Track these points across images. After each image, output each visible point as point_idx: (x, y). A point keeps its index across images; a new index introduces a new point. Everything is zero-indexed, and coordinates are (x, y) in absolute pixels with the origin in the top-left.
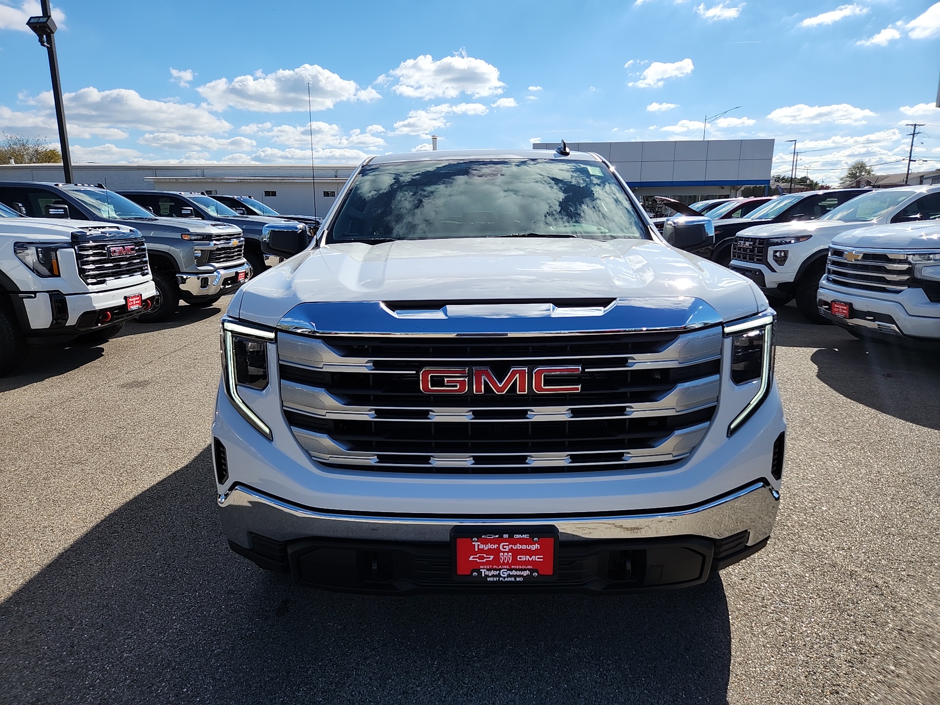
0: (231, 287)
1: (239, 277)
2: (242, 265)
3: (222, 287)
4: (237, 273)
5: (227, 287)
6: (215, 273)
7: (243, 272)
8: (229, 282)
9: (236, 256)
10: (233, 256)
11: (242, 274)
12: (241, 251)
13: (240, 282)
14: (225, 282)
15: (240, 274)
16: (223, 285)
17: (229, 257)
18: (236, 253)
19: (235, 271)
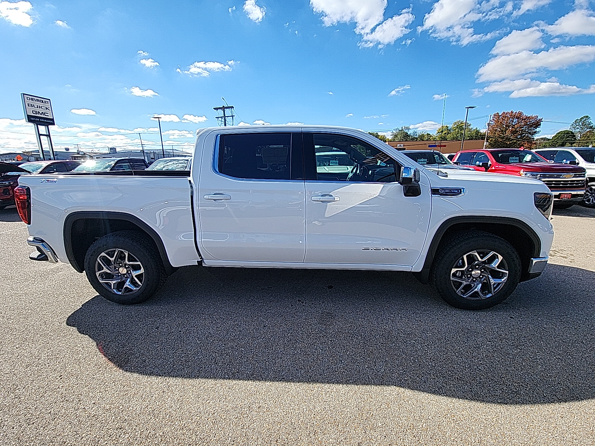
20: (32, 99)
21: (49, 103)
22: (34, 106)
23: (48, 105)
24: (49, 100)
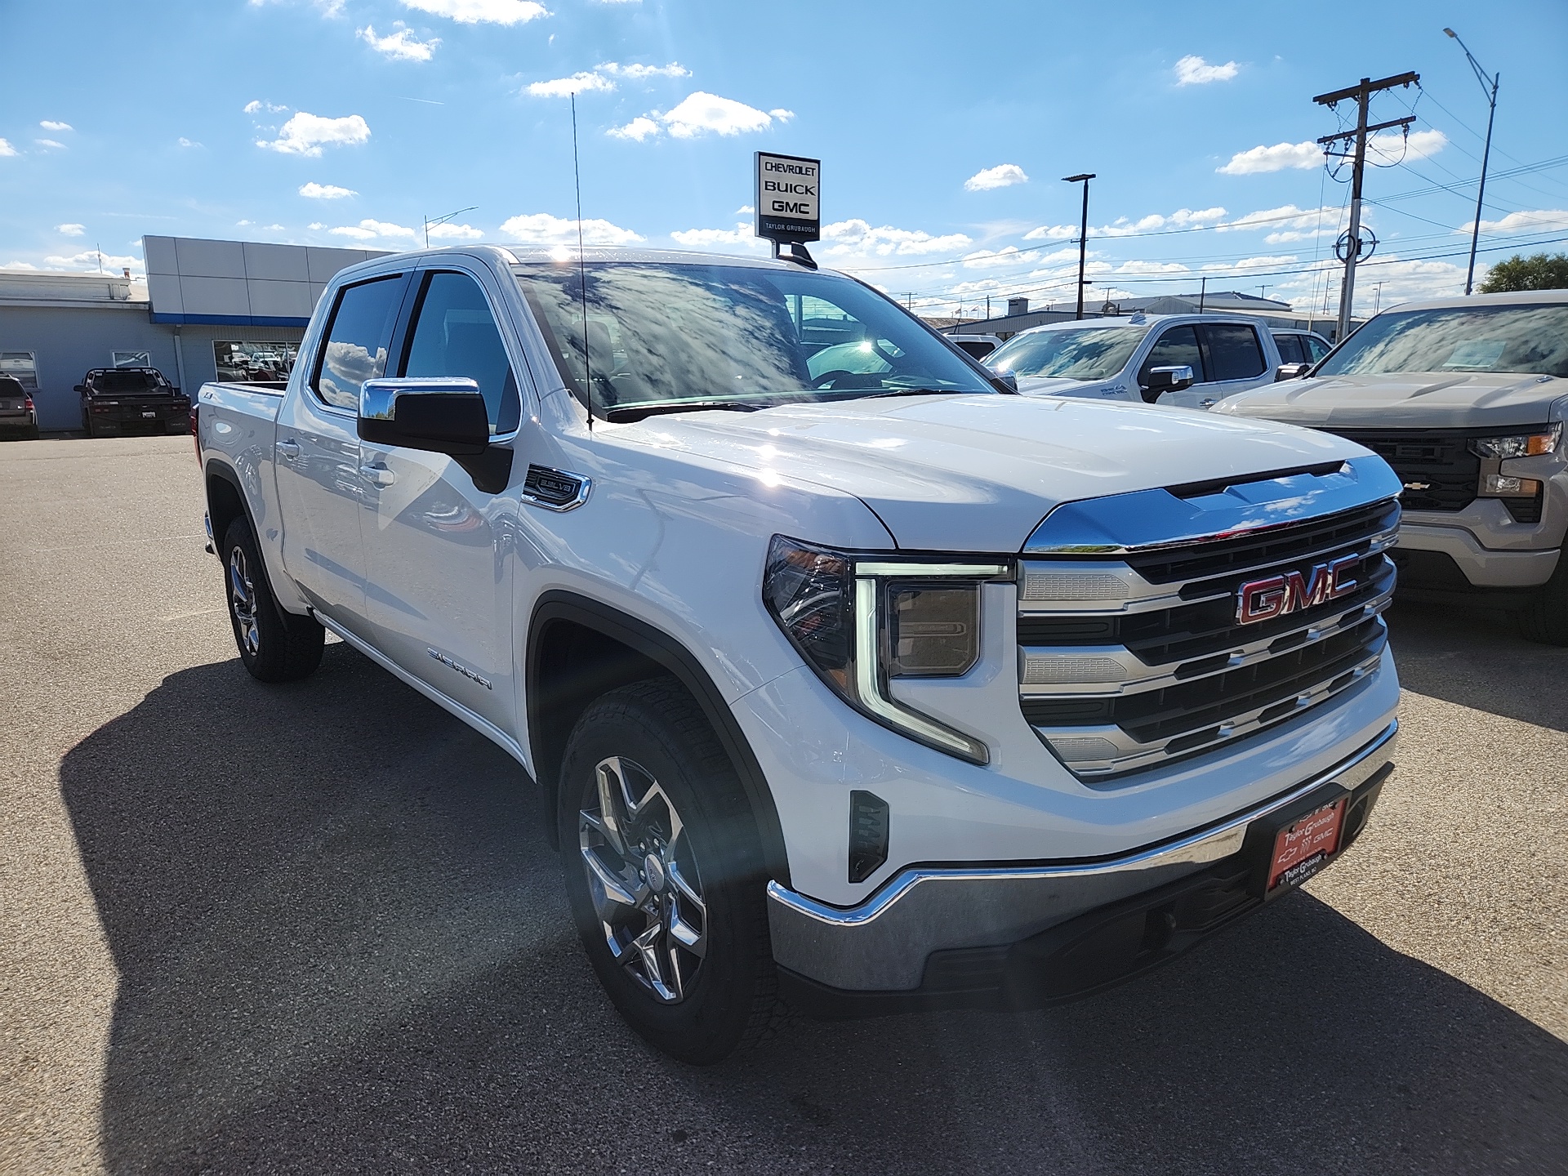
20: (777, 167)
21: (816, 172)
22: (779, 189)
23: (810, 181)
24: (818, 162)
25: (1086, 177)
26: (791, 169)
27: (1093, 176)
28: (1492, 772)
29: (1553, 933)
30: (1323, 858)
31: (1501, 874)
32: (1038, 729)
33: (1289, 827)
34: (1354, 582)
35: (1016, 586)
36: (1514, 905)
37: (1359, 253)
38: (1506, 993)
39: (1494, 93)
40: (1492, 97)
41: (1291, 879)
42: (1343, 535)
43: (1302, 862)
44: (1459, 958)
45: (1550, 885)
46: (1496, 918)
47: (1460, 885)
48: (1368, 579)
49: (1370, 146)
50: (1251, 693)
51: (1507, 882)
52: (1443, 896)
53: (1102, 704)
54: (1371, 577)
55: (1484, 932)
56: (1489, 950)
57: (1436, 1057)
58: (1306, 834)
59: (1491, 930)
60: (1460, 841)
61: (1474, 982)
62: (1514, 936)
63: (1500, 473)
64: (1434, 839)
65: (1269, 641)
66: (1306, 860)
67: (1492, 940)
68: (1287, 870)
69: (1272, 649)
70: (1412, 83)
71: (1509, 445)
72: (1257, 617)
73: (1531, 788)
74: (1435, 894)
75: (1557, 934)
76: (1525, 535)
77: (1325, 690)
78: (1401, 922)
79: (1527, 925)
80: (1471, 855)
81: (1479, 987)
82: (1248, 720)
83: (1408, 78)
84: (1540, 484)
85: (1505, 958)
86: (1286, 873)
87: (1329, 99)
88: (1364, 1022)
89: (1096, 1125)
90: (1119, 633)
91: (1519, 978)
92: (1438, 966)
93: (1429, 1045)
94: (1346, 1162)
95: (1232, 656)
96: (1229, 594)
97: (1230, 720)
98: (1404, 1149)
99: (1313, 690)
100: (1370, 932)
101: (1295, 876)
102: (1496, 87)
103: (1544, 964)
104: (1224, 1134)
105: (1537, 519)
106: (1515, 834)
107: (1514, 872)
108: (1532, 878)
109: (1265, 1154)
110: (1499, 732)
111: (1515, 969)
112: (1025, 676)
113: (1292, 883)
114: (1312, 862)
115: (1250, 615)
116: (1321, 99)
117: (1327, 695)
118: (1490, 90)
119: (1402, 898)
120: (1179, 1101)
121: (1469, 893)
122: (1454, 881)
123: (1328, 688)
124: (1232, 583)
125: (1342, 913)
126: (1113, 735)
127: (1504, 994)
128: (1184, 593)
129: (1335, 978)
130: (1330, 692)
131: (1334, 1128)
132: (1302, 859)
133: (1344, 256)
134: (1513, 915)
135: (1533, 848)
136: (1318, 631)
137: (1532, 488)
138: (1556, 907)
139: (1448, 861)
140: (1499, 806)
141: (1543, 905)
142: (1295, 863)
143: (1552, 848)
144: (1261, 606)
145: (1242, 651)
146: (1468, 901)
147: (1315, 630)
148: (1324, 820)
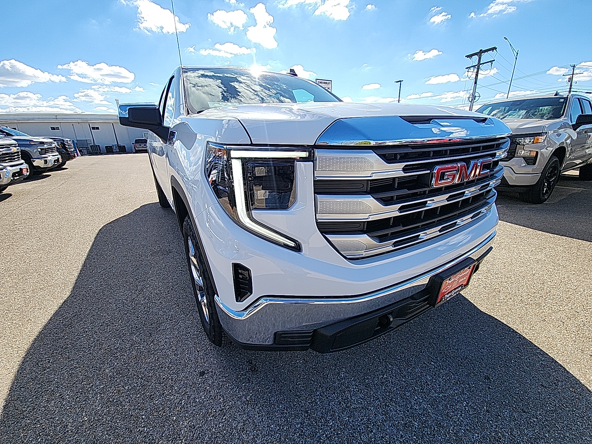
0: (18, 178)
1: (23, 171)
2: (22, 164)
3: (12, 178)
4: (21, 169)
5: (15, 178)
6: (4, 170)
7: (25, 168)
8: (17, 175)
9: (16, 158)
10: (14, 159)
11: (25, 170)
12: (19, 155)
13: (24, 175)
14: (14, 175)
15: (23, 170)
16: (12, 177)
17: (12, 159)
18: (16, 157)
19: (20, 167)
20: (321, 83)
25: (401, 81)
26: (325, 83)
27: (403, 81)
28: (516, 244)
29: (545, 307)
30: (462, 288)
31: (523, 282)
32: (326, 236)
33: (449, 278)
34: (489, 171)
35: (312, 163)
36: (528, 294)
37: (475, 99)
38: (528, 333)
39: (517, 56)
40: (516, 56)
41: (447, 298)
42: (486, 148)
43: (453, 290)
44: (508, 316)
45: (542, 287)
46: (522, 300)
47: (507, 285)
48: (494, 171)
49: (481, 69)
50: (436, 220)
51: (525, 285)
52: (501, 289)
53: (360, 224)
54: (495, 170)
55: (518, 305)
56: (520, 313)
57: (501, 362)
58: (456, 280)
59: (520, 305)
60: (506, 268)
61: (514, 327)
62: (530, 308)
63: (523, 149)
64: (496, 267)
65: (447, 196)
66: (455, 289)
67: (521, 309)
68: (446, 294)
69: (448, 200)
70: (495, 50)
71: (527, 140)
72: (443, 183)
73: (531, 250)
74: (498, 288)
75: (546, 308)
76: (530, 169)
77: (470, 218)
78: (485, 299)
79: (534, 303)
80: (510, 274)
81: (517, 330)
82: (434, 231)
83: (494, 49)
84: (537, 152)
85: (527, 317)
86: (446, 296)
87: (470, 56)
88: (470, 342)
89: (357, 384)
90: (369, 189)
91: (533, 326)
92: (499, 319)
93: (497, 356)
94: (461, 415)
95: (428, 202)
96: (429, 171)
97: (425, 232)
98: (488, 411)
99: (464, 218)
100: (473, 303)
101: (449, 297)
102: (517, 54)
103: (543, 321)
104: (409, 394)
105: (534, 164)
106: (526, 267)
107: (527, 281)
108: (535, 284)
109: (426, 407)
110: (517, 230)
111: (531, 323)
112: (318, 209)
113: (448, 299)
114: (457, 290)
115: (439, 182)
116: (467, 56)
117: (471, 220)
118: (516, 55)
119: (486, 290)
120: (393, 375)
121: (511, 289)
122: (505, 283)
123: (471, 218)
124: (430, 166)
125: (463, 295)
126: (365, 239)
127: (528, 334)
128: (405, 170)
129: (459, 322)
130: (472, 219)
131: (456, 396)
132: (453, 289)
133: (470, 100)
134: (529, 299)
135: (534, 272)
136: (469, 192)
137: (534, 154)
138: (545, 296)
139: (502, 276)
140: (519, 256)
141: (540, 295)
142: (450, 291)
143: (541, 272)
144: (445, 178)
145: (433, 200)
146: (510, 292)
147: (468, 192)
148: (464, 273)
